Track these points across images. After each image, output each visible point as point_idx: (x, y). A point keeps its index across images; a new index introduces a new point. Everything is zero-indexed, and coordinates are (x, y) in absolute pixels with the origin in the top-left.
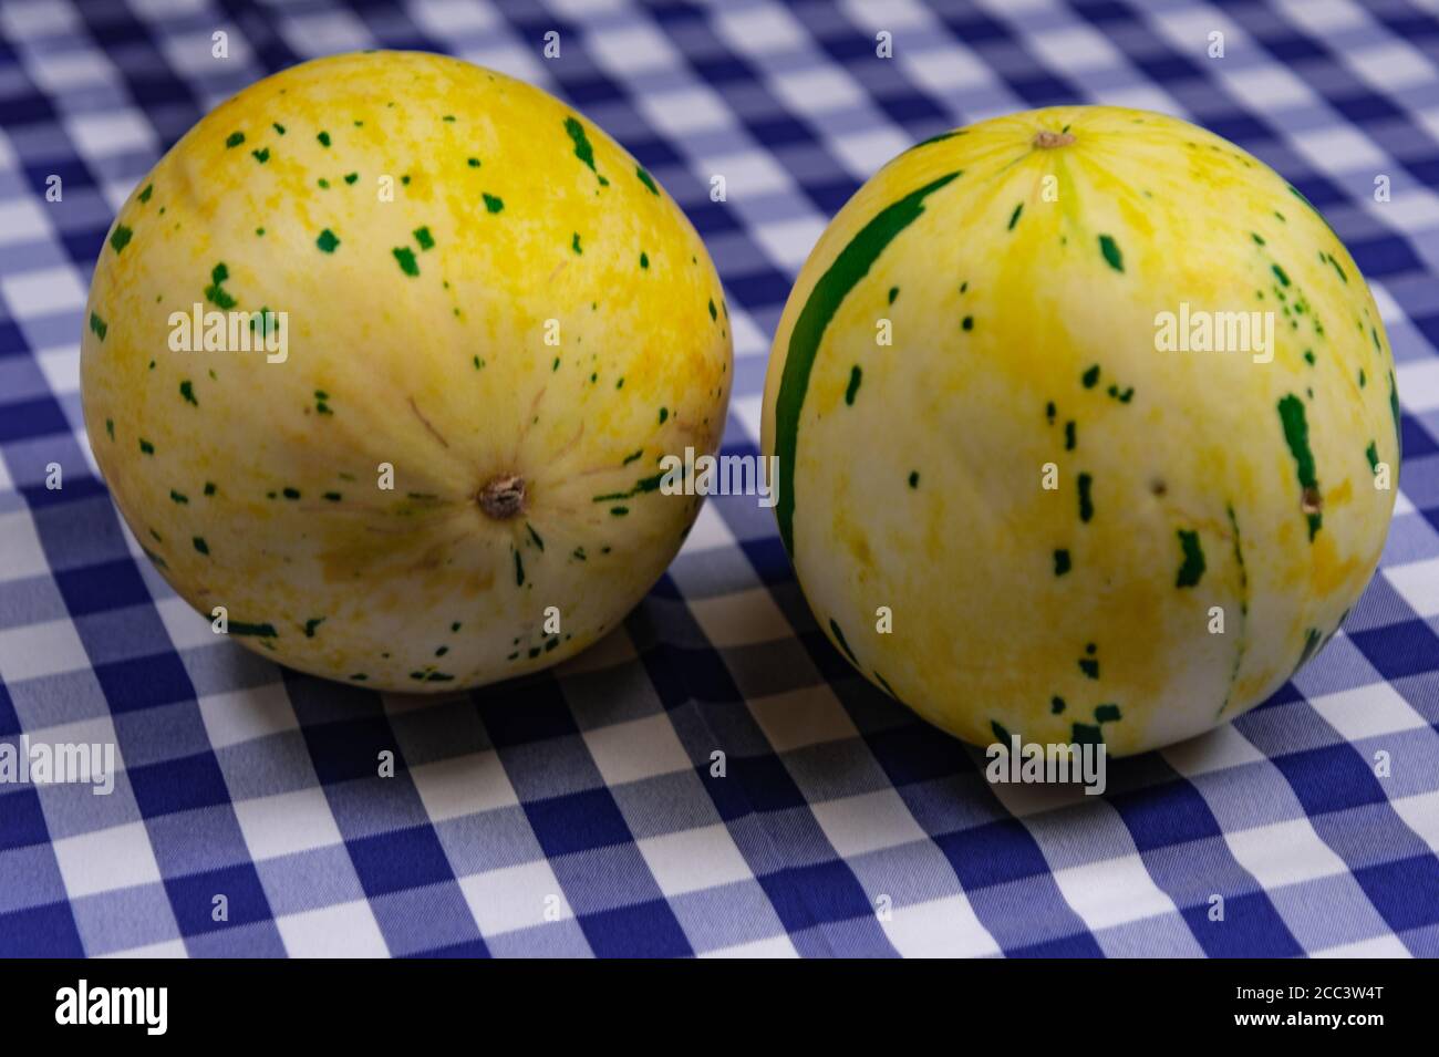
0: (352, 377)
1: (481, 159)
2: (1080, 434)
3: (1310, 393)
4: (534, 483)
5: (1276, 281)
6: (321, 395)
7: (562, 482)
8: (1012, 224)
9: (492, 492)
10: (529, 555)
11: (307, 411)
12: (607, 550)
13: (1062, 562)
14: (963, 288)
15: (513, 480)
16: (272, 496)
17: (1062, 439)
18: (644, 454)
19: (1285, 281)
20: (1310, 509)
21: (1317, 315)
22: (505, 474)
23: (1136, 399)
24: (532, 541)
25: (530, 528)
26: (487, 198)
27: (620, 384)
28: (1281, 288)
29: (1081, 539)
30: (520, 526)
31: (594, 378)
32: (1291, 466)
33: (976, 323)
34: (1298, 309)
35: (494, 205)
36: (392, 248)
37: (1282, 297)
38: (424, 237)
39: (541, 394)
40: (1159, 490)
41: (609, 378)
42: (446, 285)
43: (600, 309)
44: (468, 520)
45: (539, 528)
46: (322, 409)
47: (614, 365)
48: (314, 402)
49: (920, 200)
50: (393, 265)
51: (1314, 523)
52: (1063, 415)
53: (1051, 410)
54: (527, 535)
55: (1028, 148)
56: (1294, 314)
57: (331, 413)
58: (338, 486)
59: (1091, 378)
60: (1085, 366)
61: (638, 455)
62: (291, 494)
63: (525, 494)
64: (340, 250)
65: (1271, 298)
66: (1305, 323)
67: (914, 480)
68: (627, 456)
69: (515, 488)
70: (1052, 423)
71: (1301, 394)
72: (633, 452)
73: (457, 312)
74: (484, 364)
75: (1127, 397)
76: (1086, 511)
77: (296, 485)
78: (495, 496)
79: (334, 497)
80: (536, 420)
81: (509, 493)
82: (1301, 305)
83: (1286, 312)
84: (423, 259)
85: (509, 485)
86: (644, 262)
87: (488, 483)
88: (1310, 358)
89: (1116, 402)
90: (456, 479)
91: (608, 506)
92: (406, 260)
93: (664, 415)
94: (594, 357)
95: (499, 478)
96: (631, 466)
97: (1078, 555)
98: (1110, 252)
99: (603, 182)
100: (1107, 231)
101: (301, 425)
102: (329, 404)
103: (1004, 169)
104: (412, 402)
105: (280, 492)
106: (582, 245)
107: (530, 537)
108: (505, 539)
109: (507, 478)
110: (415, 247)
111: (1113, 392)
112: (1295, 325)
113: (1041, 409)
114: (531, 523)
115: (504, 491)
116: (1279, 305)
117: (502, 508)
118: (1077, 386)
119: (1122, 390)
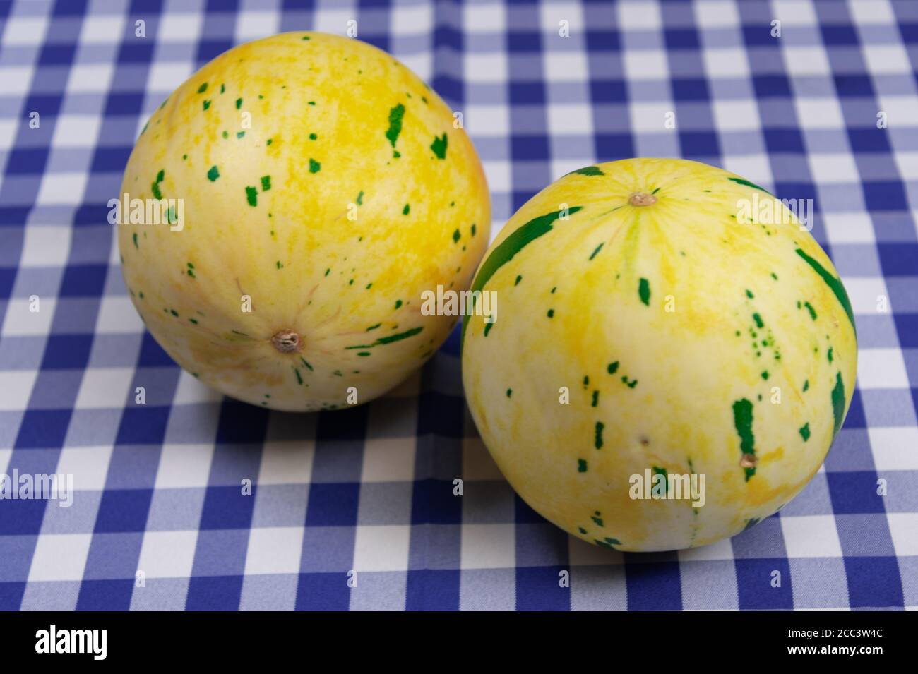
0: (208, 260)
1: (319, 135)
2: (601, 398)
3: (760, 397)
4: (305, 337)
5: (754, 324)
6: (190, 265)
7: (324, 338)
8: (592, 257)
9: (280, 338)
10: (304, 372)
11: (183, 272)
12: (357, 372)
13: (583, 466)
14: (553, 291)
15: (292, 334)
16: (166, 311)
17: (591, 400)
18: (381, 327)
19: (760, 325)
20: (748, 464)
21: (779, 348)
22: (288, 330)
23: (637, 386)
24: (305, 366)
25: (302, 359)
26: (312, 162)
27: (369, 287)
28: (756, 330)
29: (594, 456)
30: (297, 357)
31: (351, 282)
32: (737, 440)
33: (555, 314)
34: (765, 344)
35: (315, 167)
36: (246, 186)
37: (754, 335)
38: (266, 183)
39: (315, 288)
40: (645, 442)
41: (362, 282)
42: (270, 215)
43: (364, 241)
44: (266, 351)
45: (309, 360)
46: (190, 273)
47: (367, 275)
48: (187, 268)
49: (552, 220)
50: (243, 196)
51: (750, 473)
52: (594, 385)
53: (586, 381)
54: (301, 362)
55: (626, 201)
56: (761, 348)
57: (194, 277)
58: (196, 317)
59: (613, 368)
60: (613, 361)
61: (378, 326)
62: (174, 313)
63: (300, 342)
64: (218, 180)
65: (746, 336)
66: (768, 353)
67: (509, 393)
68: (369, 327)
69: (292, 339)
70: (585, 388)
71: (752, 398)
72: (374, 324)
73: (272, 233)
74: (282, 267)
75: (633, 385)
76: (599, 443)
77: (177, 310)
78: (281, 341)
79: (195, 322)
80: (310, 303)
81: (288, 341)
82: (768, 341)
83: (755, 345)
84: (262, 197)
85: (289, 337)
86: (406, 211)
87: (278, 333)
88: (765, 376)
89: (625, 385)
90: (260, 329)
91: (355, 352)
92: (252, 196)
93: (399, 304)
94: (354, 270)
95: (284, 332)
96: (372, 332)
97: (591, 465)
98: (644, 291)
99: (397, 155)
100: (646, 276)
101: (180, 279)
102: (194, 272)
103: (605, 214)
104: (237, 280)
105: (169, 310)
106: (364, 199)
107: (303, 364)
108: (287, 363)
109: (289, 332)
110: (259, 188)
111: (625, 379)
112: (759, 354)
113: (582, 379)
114: (303, 356)
115: (286, 340)
116: (750, 340)
117: (285, 348)
118: (604, 370)
119: (630, 380)
